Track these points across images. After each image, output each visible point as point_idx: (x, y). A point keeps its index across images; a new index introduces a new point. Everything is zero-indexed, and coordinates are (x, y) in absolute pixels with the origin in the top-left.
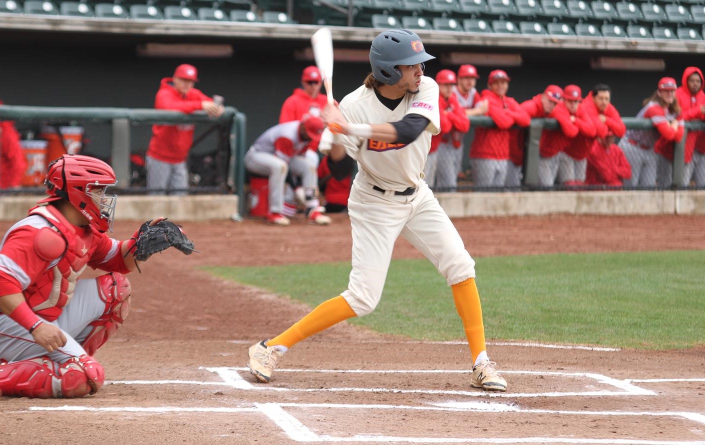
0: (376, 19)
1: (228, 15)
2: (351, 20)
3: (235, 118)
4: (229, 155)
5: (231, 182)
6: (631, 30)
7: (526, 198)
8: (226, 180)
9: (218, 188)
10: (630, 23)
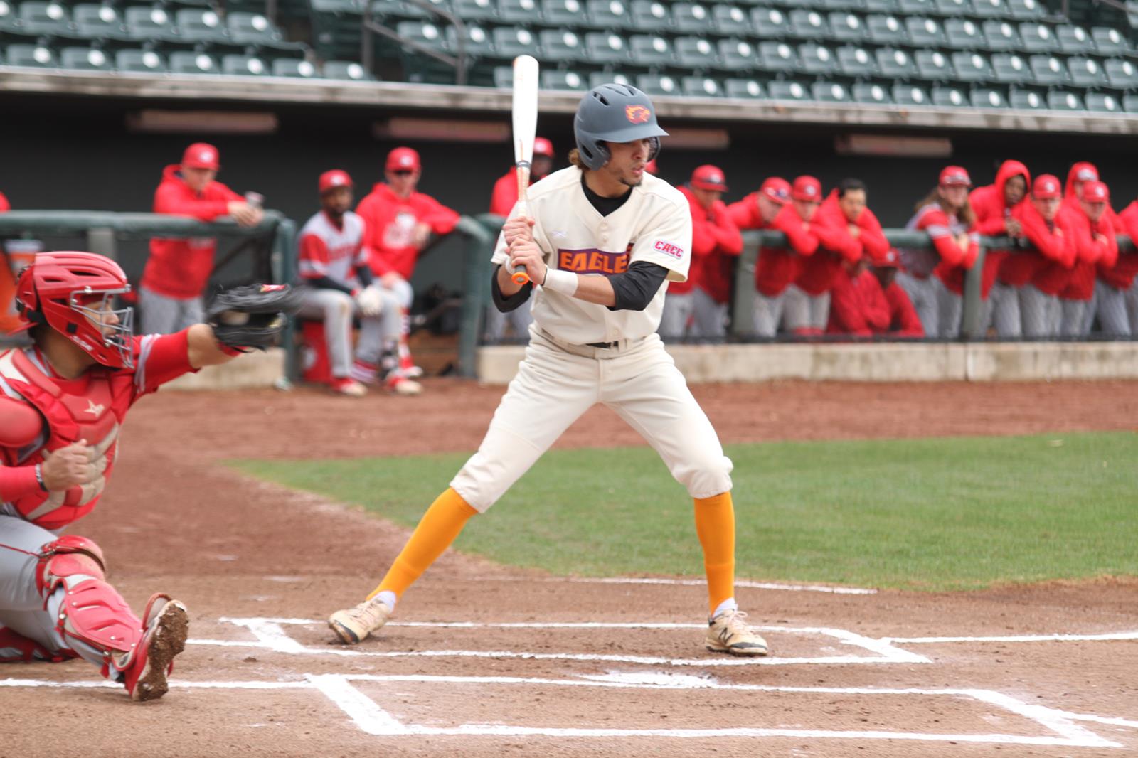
0: (500, 74)
1: (269, 68)
2: (461, 75)
3: (280, 229)
6: (898, 92)
7: (733, 355)
10: (896, 81)
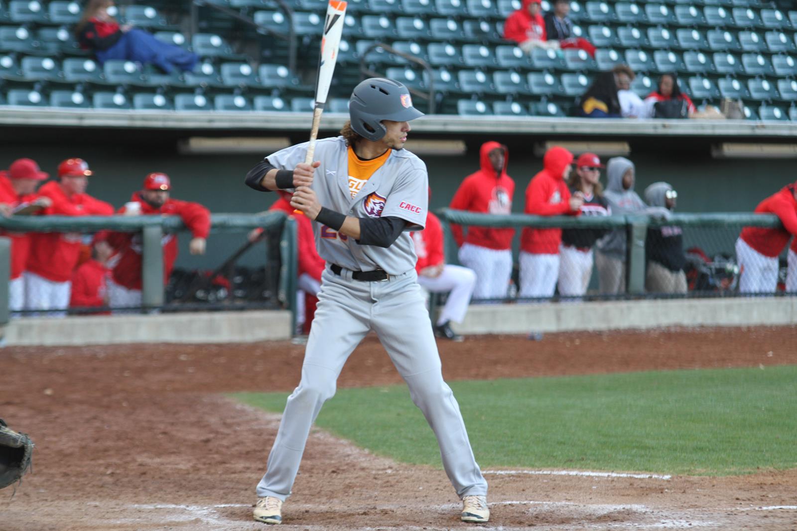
0: (463, 105)
1: (288, 106)
2: (432, 107)
3: (287, 223)
4: (280, 265)
5: (282, 296)
6: (763, 111)
7: (629, 309)
8: (276, 294)
9: (268, 304)
10: (763, 103)
